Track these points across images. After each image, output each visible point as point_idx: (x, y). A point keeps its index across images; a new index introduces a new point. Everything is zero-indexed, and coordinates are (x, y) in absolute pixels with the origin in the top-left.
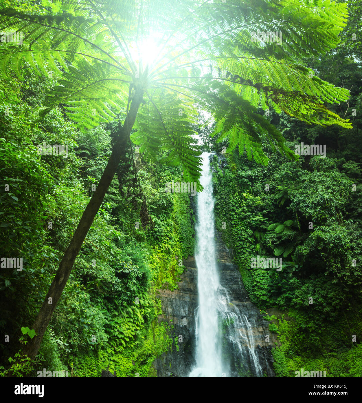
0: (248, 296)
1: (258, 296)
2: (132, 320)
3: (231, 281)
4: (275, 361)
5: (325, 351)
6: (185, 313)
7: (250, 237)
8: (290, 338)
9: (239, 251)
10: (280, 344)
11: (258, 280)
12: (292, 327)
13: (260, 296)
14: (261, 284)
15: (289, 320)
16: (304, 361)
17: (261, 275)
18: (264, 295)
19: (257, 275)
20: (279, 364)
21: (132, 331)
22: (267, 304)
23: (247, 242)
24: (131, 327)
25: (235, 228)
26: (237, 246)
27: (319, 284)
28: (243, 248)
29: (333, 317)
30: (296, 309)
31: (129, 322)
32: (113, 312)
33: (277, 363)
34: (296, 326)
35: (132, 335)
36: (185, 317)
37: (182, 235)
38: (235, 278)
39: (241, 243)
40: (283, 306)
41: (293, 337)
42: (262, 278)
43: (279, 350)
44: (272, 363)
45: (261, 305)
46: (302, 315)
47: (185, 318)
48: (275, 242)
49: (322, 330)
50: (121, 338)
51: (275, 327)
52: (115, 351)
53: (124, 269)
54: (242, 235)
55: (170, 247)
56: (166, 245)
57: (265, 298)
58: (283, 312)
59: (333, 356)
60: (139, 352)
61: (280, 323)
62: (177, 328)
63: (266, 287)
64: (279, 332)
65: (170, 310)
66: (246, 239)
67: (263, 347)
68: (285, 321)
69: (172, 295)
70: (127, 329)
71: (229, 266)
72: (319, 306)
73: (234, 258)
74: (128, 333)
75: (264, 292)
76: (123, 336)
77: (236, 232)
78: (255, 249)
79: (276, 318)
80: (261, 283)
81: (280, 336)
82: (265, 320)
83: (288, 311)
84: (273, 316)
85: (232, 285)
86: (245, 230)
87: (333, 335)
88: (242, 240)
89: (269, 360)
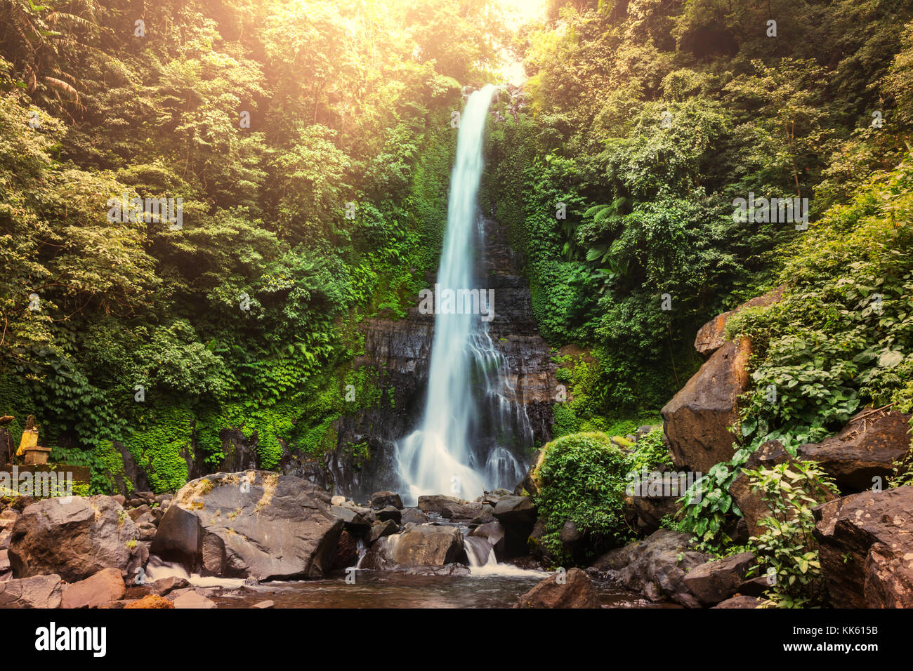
0: (537, 327)
1: (551, 326)
2: (295, 362)
3: (512, 305)
4: (556, 423)
5: (642, 408)
6: (415, 353)
7: (553, 231)
8: (589, 390)
9: (532, 255)
10: (571, 397)
11: (555, 300)
12: (593, 373)
13: (554, 326)
14: (558, 307)
15: (591, 362)
16: (609, 423)
17: (561, 292)
18: (559, 324)
19: (554, 293)
20: (563, 426)
21: (294, 378)
22: (562, 339)
23: (547, 240)
24: (292, 372)
25: (529, 218)
26: (530, 248)
27: (639, 304)
28: (539, 250)
29: (654, 355)
30: (603, 345)
31: (288, 364)
32: (259, 350)
33: (559, 426)
34: (600, 371)
35: (292, 382)
36: (411, 359)
37: (426, 233)
38: (520, 299)
39: (537, 242)
40: (583, 340)
41: (593, 387)
42: (560, 297)
43: (567, 406)
44: (551, 425)
45: (554, 341)
46: (610, 353)
47: (412, 362)
48: (591, 236)
49: (637, 377)
50: (272, 387)
51: (567, 372)
52: (260, 404)
53: (268, 286)
54: (539, 228)
55: (397, 252)
56: (390, 251)
57: (558, 330)
58: (584, 349)
59: (652, 415)
60: (308, 406)
61: (576, 367)
62: (394, 375)
63: (564, 311)
64: (572, 381)
65: (384, 349)
66: (546, 235)
67: (542, 402)
68: (583, 363)
69: (394, 328)
70: (285, 375)
71: (511, 280)
72: (634, 338)
73: (524, 268)
74: (286, 381)
75: (560, 320)
76: (274, 385)
77: (531, 224)
78: (561, 251)
79: (571, 360)
80: (558, 305)
81: (574, 386)
82: (553, 362)
83: (592, 347)
84: (566, 357)
85: (512, 310)
86: (545, 220)
87: (654, 384)
88: (540, 238)
89: (547, 421)
